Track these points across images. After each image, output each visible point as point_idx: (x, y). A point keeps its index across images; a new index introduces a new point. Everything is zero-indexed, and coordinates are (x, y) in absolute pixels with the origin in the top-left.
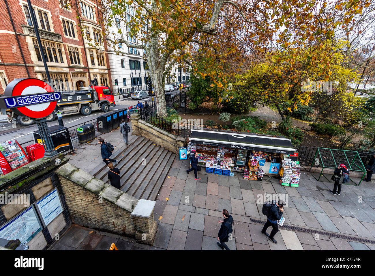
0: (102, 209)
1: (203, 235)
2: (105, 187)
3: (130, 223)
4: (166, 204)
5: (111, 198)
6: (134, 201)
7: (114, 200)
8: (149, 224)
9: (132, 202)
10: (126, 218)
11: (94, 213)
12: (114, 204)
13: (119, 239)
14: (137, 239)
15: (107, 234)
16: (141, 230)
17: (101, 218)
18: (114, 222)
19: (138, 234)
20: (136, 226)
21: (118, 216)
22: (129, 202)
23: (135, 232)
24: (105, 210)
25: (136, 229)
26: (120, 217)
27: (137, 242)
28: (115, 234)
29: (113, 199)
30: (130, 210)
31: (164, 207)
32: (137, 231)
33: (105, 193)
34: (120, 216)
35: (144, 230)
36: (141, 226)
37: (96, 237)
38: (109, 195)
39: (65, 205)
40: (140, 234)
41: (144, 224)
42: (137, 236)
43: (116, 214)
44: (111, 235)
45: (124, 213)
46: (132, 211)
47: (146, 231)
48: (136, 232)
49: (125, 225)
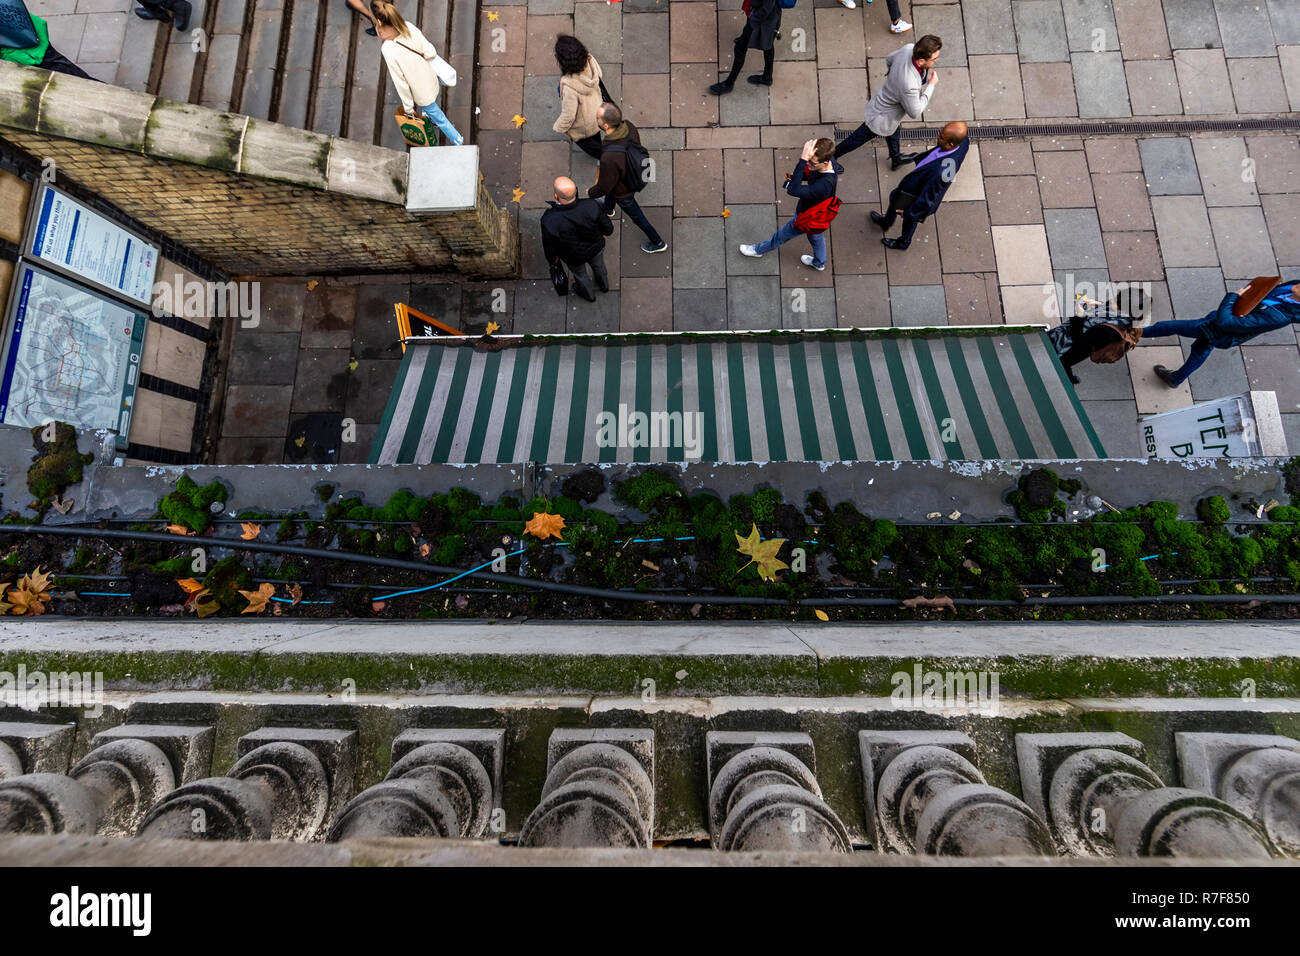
0: (293, 217)
1: (674, 218)
2: (239, 134)
3: (420, 237)
4: (522, 142)
5: (296, 172)
6: (390, 163)
7: (314, 177)
8: (486, 226)
9: (386, 166)
10: (398, 225)
11: (273, 233)
12: (322, 190)
13: (411, 283)
14: (466, 274)
15: (363, 278)
16: (467, 248)
17: (310, 242)
18: (364, 246)
19: (462, 259)
20: (444, 240)
21: (365, 226)
22: (376, 169)
23: (451, 257)
24: (305, 216)
25: (450, 249)
26: (374, 227)
27: (469, 280)
28: (392, 273)
29: (304, 173)
30: (397, 198)
31: (518, 155)
32: (453, 252)
33: (257, 158)
34: (372, 222)
35: (474, 244)
36: (460, 237)
37: (338, 294)
38: (278, 163)
39: (146, 232)
40: (468, 259)
41: (469, 230)
42: (460, 264)
43: (352, 220)
44: (380, 278)
45: (381, 211)
46: (406, 200)
47: (483, 246)
48: (454, 256)
49: (407, 245)
